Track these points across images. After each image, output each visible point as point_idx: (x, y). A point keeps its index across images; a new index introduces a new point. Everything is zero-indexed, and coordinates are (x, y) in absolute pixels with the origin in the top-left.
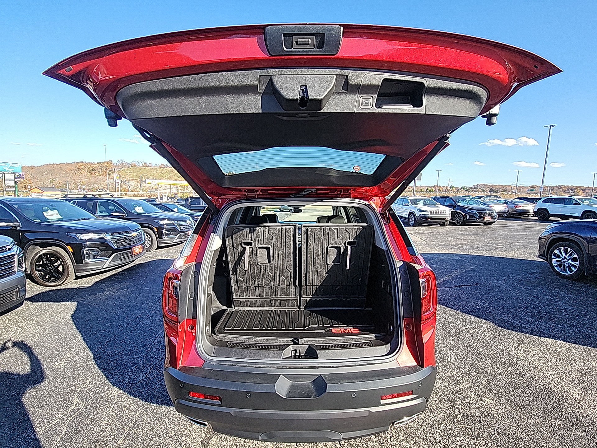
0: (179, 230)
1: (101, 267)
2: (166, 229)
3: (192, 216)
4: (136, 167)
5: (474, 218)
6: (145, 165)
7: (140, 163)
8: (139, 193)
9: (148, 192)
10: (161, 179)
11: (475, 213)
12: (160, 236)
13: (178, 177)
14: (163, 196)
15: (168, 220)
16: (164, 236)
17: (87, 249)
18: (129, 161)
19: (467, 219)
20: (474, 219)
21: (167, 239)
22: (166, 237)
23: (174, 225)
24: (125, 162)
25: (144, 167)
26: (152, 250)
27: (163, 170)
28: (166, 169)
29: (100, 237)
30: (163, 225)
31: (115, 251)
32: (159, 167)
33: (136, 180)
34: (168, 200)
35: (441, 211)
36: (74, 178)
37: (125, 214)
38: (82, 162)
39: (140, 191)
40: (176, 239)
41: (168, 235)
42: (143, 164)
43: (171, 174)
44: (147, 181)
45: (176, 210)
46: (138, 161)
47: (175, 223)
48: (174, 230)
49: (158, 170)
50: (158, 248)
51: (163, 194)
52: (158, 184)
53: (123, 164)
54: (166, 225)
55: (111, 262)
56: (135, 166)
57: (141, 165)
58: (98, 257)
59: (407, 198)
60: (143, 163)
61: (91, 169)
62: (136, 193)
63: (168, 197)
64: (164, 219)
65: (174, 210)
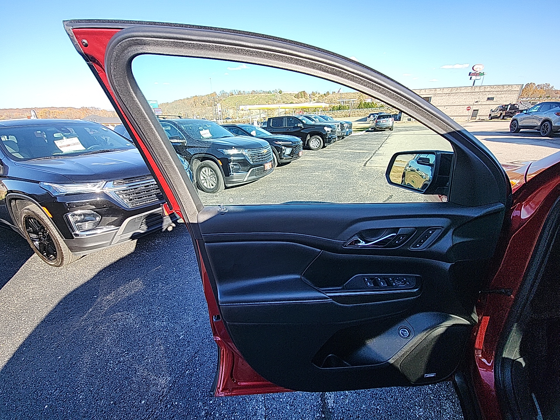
4: (233, 96)
8: (236, 120)
9: (242, 119)
10: (252, 105)
13: (266, 102)
14: (254, 121)
18: (228, 91)
24: (226, 92)
25: (239, 96)
27: (254, 96)
28: (256, 95)
32: (251, 94)
33: (234, 108)
34: (258, 124)
36: (193, 110)
38: (196, 96)
39: (236, 118)
43: (260, 100)
44: (241, 107)
45: (253, 132)
46: (234, 91)
49: (250, 97)
51: (254, 119)
52: (250, 110)
53: (224, 94)
56: (232, 95)
57: (237, 93)
60: (238, 91)
61: (203, 101)
62: (234, 120)
63: (258, 122)
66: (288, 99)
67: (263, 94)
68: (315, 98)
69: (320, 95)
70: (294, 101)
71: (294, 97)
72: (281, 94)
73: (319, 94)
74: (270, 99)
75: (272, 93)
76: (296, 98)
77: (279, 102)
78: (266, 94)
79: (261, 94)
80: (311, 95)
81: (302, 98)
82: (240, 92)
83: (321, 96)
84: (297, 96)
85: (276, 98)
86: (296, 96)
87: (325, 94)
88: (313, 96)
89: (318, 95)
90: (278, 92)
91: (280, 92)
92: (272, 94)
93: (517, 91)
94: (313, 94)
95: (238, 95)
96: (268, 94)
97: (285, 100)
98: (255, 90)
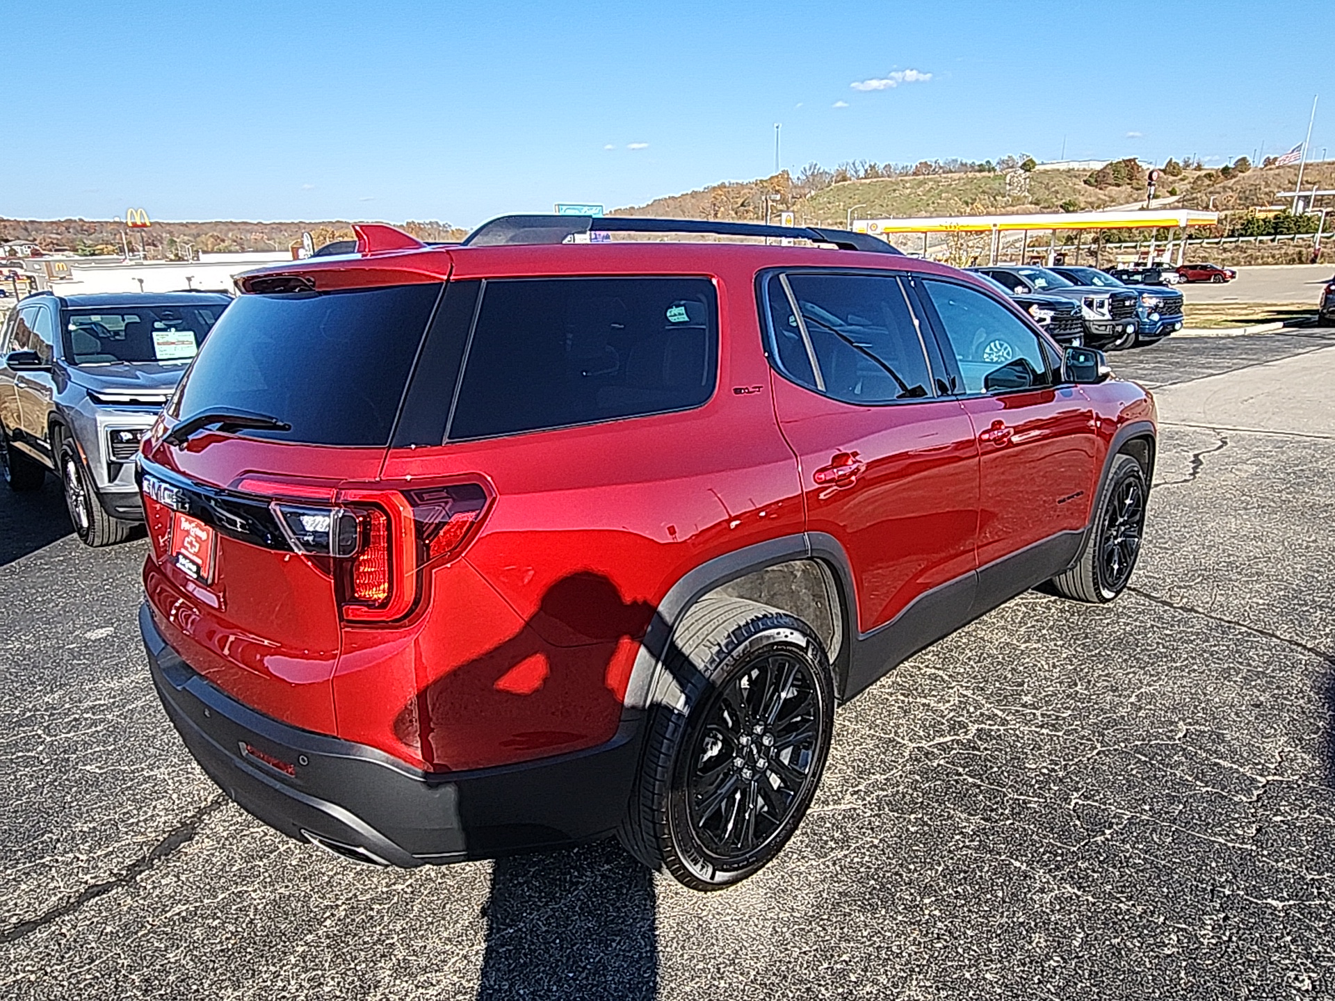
4: (846, 183)
6: (872, 172)
7: (860, 168)
10: (910, 217)
13: (967, 203)
18: (831, 166)
24: (821, 171)
25: (868, 181)
27: (921, 183)
28: (931, 180)
32: (914, 174)
38: (723, 186)
42: (866, 171)
43: (943, 195)
46: (854, 164)
49: (908, 185)
52: (888, 234)
56: (844, 179)
57: (862, 174)
60: (867, 166)
66: (1057, 192)
67: (956, 176)
68: (1179, 187)
69: (1203, 173)
70: (1081, 198)
71: (1085, 182)
72: (1028, 174)
73: (1199, 168)
74: (984, 192)
75: (996, 168)
76: (1090, 185)
77: (1017, 201)
78: (970, 175)
79: (950, 175)
81: (1118, 185)
82: (872, 167)
83: (1209, 176)
84: (1097, 180)
85: (1008, 187)
86: (1092, 181)
87: (1225, 170)
88: (1171, 178)
89: (1191, 174)
90: (1020, 164)
91: (1028, 166)
92: (992, 174)
94: (1172, 169)
95: (866, 178)
96: (978, 175)
97: (1042, 194)
98: (930, 160)
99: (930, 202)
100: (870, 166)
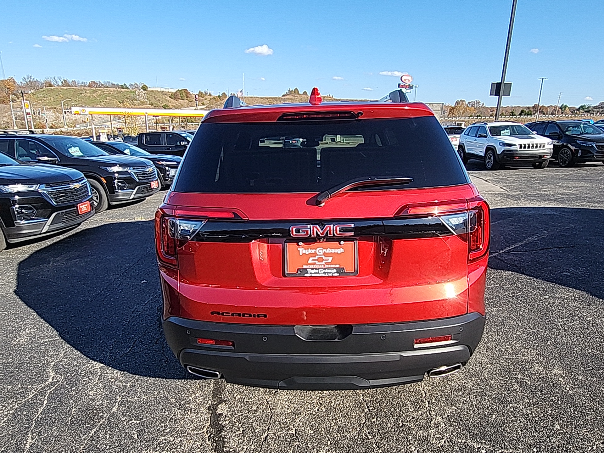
0: (138, 180)
1: (38, 231)
2: (118, 179)
3: (153, 160)
4: (53, 88)
5: (589, 155)
6: (65, 83)
7: (58, 80)
8: (63, 130)
9: (75, 129)
10: (93, 107)
11: (593, 146)
12: (111, 190)
13: (120, 102)
14: (101, 134)
15: (121, 165)
16: (117, 190)
17: (17, 206)
18: (42, 79)
19: (579, 155)
20: (590, 157)
21: (121, 194)
22: (120, 191)
23: (130, 174)
24: (35, 80)
25: (65, 88)
26: (101, 211)
27: (95, 91)
28: (99, 90)
29: (32, 189)
30: (114, 173)
31: (54, 209)
32: (89, 86)
33: (55, 108)
34: (109, 139)
35: (537, 144)
37: (56, 159)
39: (63, 127)
40: (133, 194)
41: (122, 188)
42: (62, 82)
43: (107, 98)
44: (74, 110)
45: (127, 151)
46: (54, 78)
47: (130, 170)
48: (129, 182)
49: (88, 91)
50: (110, 207)
51: (100, 131)
52: (92, 115)
53: (32, 84)
54: (118, 172)
55: (51, 224)
56: (51, 85)
57: (60, 84)
58: (33, 217)
59: (484, 125)
60: (62, 80)
62: (58, 130)
63: (108, 135)
64: (114, 165)
65: (125, 152)
66: (159, 100)
67: (112, 89)
68: (205, 102)
69: (212, 97)
70: (170, 104)
71: (170, 97)
72: (145, 91)
73: (210, 95)
74: (127, 98)
75: (129, 87)
76: (172, 98)
77: (143, 103)
78: (119, 90)
79: (108, 89)
80: (197, 96)
81: (183, 100)
82: (65, 81)
83: (214, 98)
84: (174, 96)
85: (138, 97)
86: (173, 97)
87: (219, 96)
88: (201, 98)
89: (208, 97)
90: (141, 87)
91: (144, 88)
92: (129, 90)
93: (439, 110)
94: (201, 95)
95: (62, 86)
96: (122, 90)
97: (153, 101)
98: (96, 81)
99: (101, 101)
100: (64, 80)
